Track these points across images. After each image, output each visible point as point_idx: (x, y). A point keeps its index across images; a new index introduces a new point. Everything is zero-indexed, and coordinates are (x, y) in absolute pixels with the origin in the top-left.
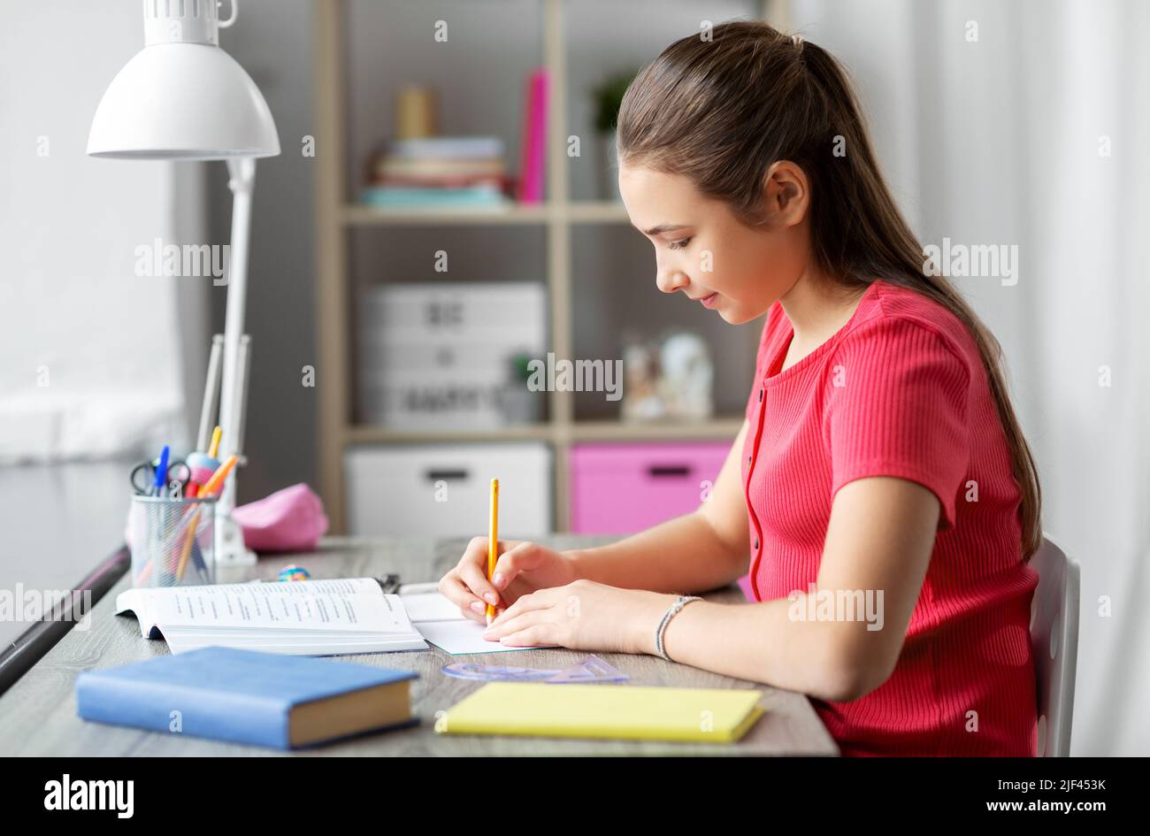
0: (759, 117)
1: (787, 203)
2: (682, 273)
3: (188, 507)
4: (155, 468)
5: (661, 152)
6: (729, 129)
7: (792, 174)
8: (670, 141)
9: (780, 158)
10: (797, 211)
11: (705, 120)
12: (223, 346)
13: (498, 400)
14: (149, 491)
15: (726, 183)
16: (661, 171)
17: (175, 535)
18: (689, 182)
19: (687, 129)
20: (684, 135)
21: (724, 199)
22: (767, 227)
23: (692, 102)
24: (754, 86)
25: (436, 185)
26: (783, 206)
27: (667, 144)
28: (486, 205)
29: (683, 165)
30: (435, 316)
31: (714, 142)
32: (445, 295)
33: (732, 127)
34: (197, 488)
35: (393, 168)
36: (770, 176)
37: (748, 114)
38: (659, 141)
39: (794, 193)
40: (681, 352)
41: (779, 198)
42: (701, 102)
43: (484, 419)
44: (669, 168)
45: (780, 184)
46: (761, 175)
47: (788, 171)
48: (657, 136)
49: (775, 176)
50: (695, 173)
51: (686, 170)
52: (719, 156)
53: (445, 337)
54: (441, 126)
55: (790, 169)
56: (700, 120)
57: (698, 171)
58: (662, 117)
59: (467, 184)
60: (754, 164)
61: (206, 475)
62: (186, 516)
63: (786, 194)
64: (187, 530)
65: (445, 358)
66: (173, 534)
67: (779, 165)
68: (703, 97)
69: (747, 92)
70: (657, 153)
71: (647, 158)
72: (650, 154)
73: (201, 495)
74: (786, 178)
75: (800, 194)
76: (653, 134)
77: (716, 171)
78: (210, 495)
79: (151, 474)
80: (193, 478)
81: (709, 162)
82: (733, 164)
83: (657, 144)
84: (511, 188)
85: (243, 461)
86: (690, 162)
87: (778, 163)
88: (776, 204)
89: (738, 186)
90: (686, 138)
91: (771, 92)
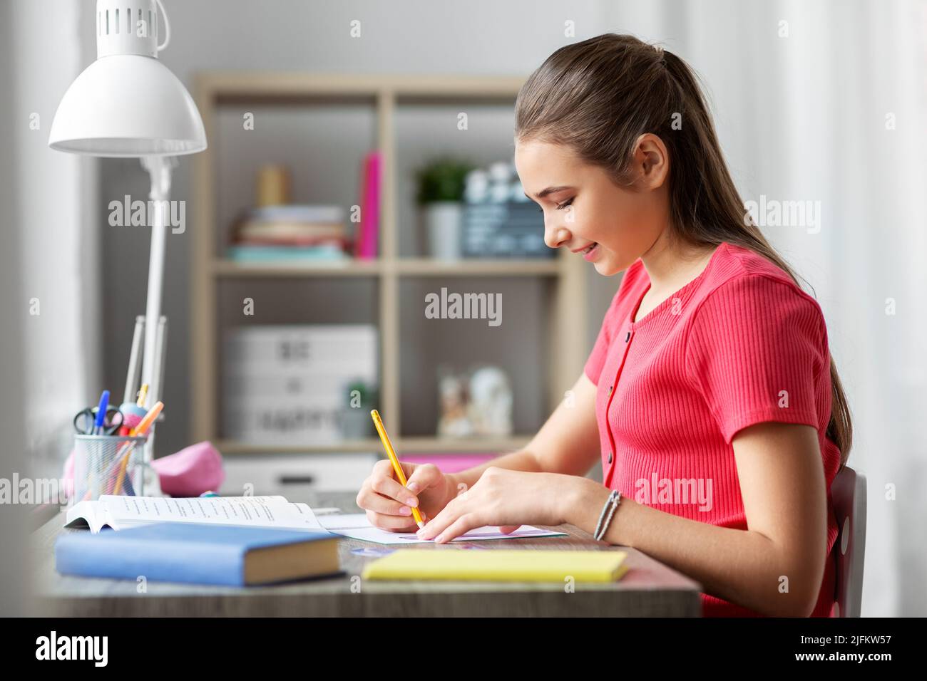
0: (630, 100)
1: (651, 168)
2: (565, 229)
3: (123, 444)
4: (94, 415)
5: (550, 127)
6: (606, 107)
7: (655, 144)
8: (558, 118)
9: (646, 131)
10: (658, 176)
11: (586, 100)
12: (144, 325)
13: (339, 420)
14: (89, 431)
15: (602, 151)
16: (551, 142)
17: (111, 467)
18: (573, 150)
19: (572, 108)
20: (571, 111)
21: (601, 165)
22: (634, 189)
23: (576, 87)
24: (626, 74)
25: (288, 244)
26: (647, 173)
27: (555, 120)
28: (329, 260)
29: (568, 136)
30: (286, 352)
31: (595, 117)
32: (294, 335)
33: (609, 106)
34: (128, 431)
35: (254, 230)
36: (638, 146)
37: (620, 97)
38: (549, 118)
39: (656, 162)
40: (486, 382)
41: (644, 166)
42: (582, 88)
43: (326, 436)
44: (557, 140)
45: (646, 153)
46: (631, 144)
47: (652, 141)
48: (548, 114)
49: (642, 146)
50: (578, 142)
51: (570, 141)
52: (598, 129)
53: (294, 369)
54: (293, 195)
55: (655, 141)
56: (582, 101)
57: (579, 141)
58: (552, 99)
59: (314, 243)
60: (625, 136)
61: (136, 420)
62: (120, 452)
63: (649, 163)
64: (120, 465)
65: (294, 386)
66: (108, 468)
67: (644, 138)
68: (585, 83)
69: (620, 79)
70: (547, 129)
71: (539, 133)
72: (541, 130)
73: (132, 435)
74: (650, 148)
75: (661, 163)
76: (544, 113)
77: (594, 141)
78: (140, 435)
79: (91, 418)
80: (125, 423)
81: (588, 133)
82: (608, 135)
83: (548, 122)
84: (350, 247)
85: (162, 417)
86: (574, 134)
87: (645, 135)
88: (642, 170)
89: (611, 154)
90: (571, 115)
91: (640, 80)
